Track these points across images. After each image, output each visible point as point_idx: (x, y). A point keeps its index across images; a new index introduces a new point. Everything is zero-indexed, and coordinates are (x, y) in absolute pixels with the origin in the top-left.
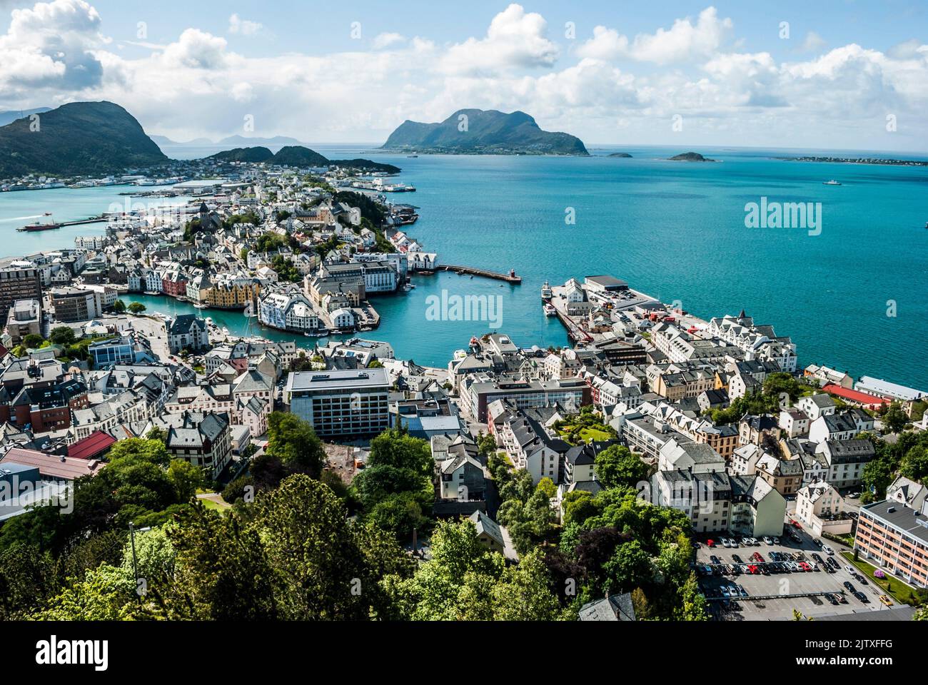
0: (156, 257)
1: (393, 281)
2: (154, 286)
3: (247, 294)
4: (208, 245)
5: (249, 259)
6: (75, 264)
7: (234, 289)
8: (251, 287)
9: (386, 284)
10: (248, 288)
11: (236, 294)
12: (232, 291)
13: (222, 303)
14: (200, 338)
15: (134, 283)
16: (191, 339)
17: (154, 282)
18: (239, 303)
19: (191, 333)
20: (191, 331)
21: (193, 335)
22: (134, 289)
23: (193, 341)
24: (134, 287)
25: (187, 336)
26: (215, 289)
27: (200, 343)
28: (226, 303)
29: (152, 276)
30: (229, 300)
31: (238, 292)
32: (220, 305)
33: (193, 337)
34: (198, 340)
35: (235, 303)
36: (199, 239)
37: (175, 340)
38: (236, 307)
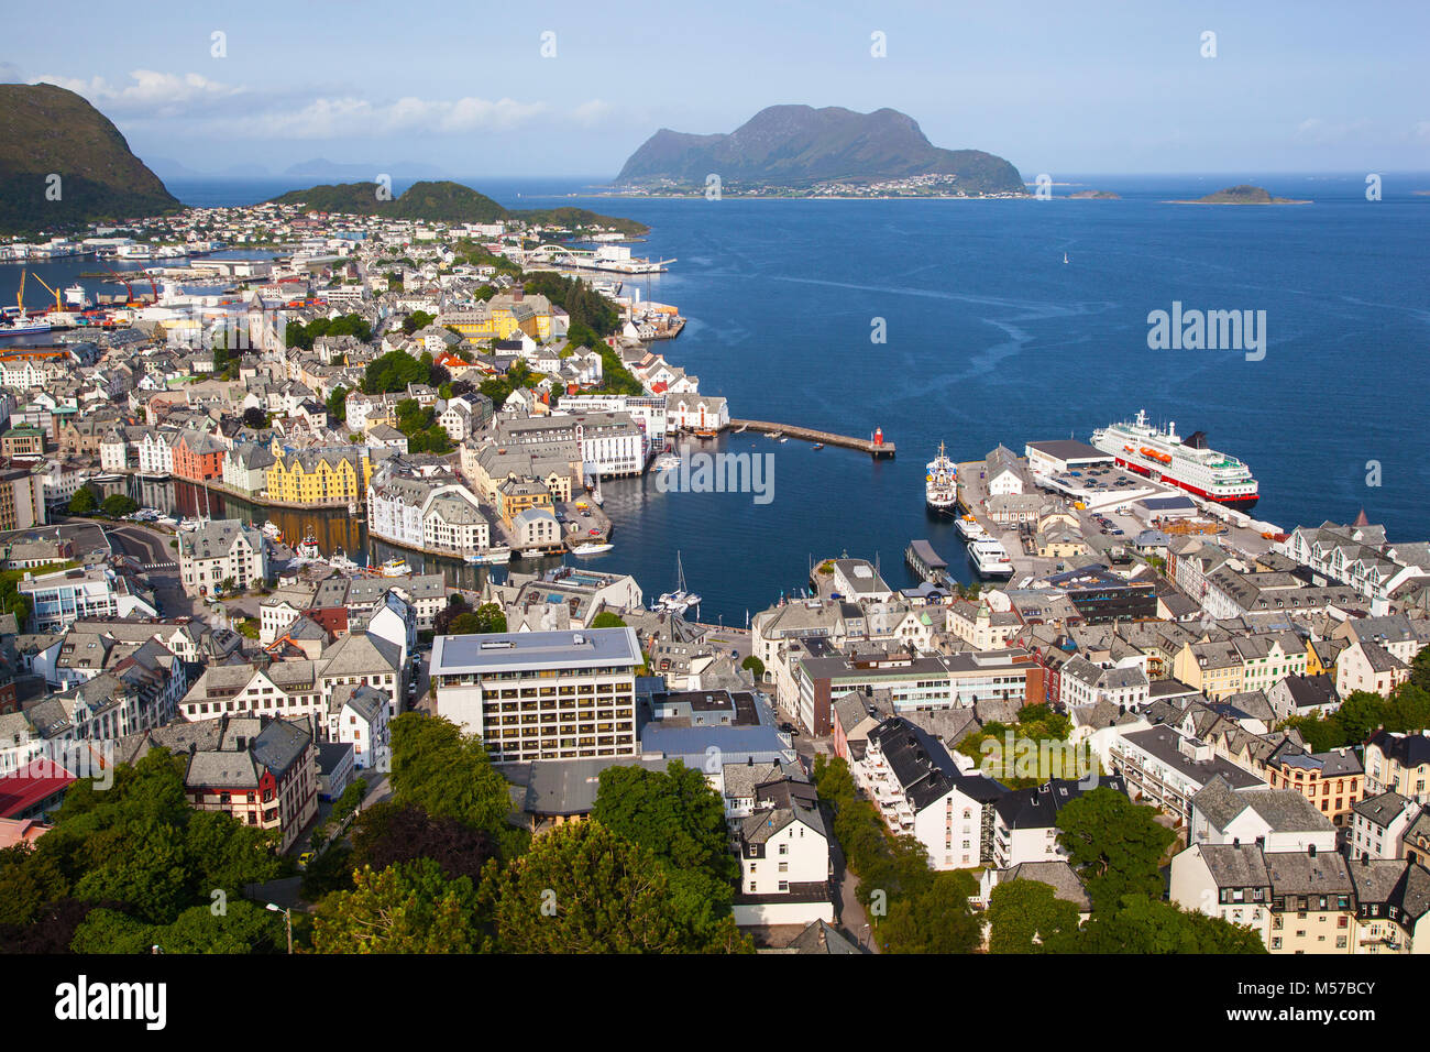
1: (637, 453)
2: (155, 465)
3: (345, 479)
5: (349, 409)
7: (319, 468)
9: (625, 459)
10: (348, 466)
11: (324, 479)
12: (314, 473)
13: (296, 496)
14: (250, 567)
15: (113, 455)
16: (234, 569)
17: (156, 455)
18: (329, 495)
19: (232, 557)
20: (233, 554)
21: (237, 561)
22: (114, 467)
23: (237, 573)
24: (113, 462)
25: (225, 564)
26: (282, 467)
27: (250, 576)
28: (303, 497)
29: (151, 442)
30: (308, 490)
31: (328, 475)
32: (290, 499)
33: (236, 565)
34: (248, 572)
35: (321, 496)
36: (249, 367)
37: (199, 570)
38: (322, 504)
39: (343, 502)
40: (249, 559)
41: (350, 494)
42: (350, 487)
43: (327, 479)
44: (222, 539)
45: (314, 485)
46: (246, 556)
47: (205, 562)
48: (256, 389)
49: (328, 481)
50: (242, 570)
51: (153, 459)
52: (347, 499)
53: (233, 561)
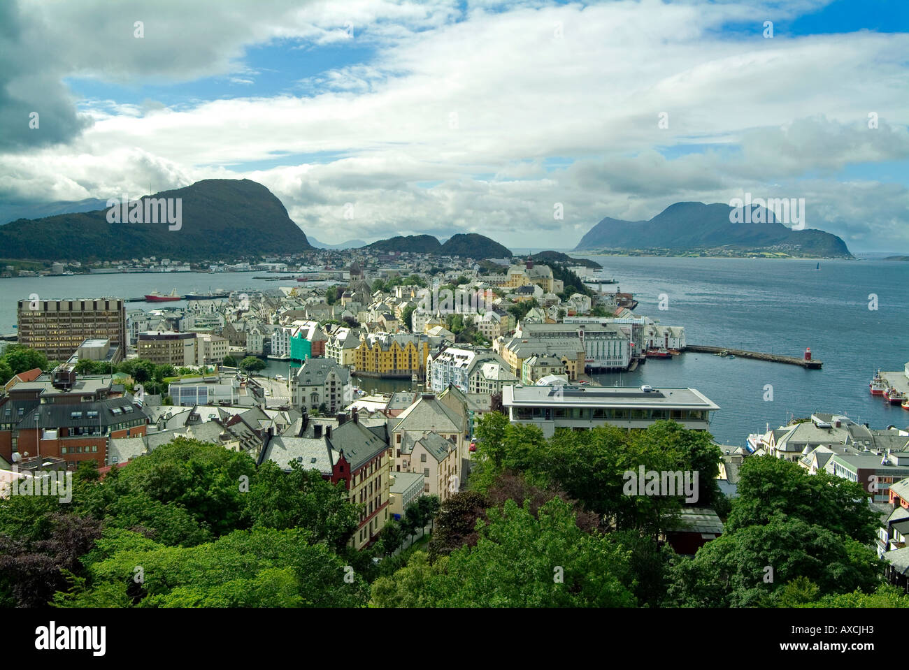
0: (288, 317)
1: (624, 353)
2: (281, 350)
3: (410, 356)
4: (359, 304)
5: (414, 319)
6: (181, 322)
7: (393, 347)
8: (416, 345)
9: (615, 357)
10: (413, 347)
11: (395, 355)
12: (389, 351)
13: (374, 368)
14: (339, 395)
15: (254, 343)
16: (327, 396)
17: (282, 343)
18: (398, 368)
19: (326, 386)
20: (327, 383)
21: (330, 389)
22: (254, 351)
23: (329, 399)
24: (254, 348)
25: (320, 390)
26: (366, 346)
27: (339, 402)
28: (379, 368)
29: (280, 334)
30: (384, 363)
31: (398, 353)
32: (370, 370)
33: (329, 392)
34: (337, 398)
35: (392, 368)
36: (348, 296)
37: (303, 394)
38: (393, 374)
39: (408, 373)
40: (339, 389)
41: (413, 368)
42: (413, 363)
43: (398, 356)
44: (320, 372)
45: (388, 361)
46: (337, 385)
47: (307, 388)
48: (352, 309)
49: (398, 358)
50: (333, 397)
51: (280, 346)
52: (411, 371)
53: (327, 389)
